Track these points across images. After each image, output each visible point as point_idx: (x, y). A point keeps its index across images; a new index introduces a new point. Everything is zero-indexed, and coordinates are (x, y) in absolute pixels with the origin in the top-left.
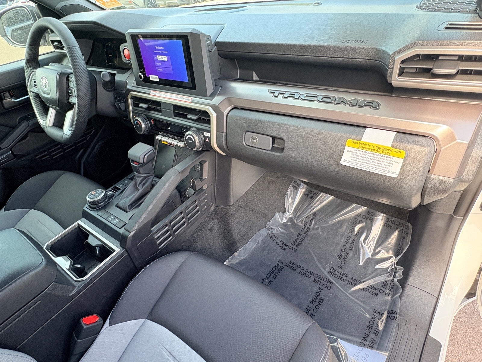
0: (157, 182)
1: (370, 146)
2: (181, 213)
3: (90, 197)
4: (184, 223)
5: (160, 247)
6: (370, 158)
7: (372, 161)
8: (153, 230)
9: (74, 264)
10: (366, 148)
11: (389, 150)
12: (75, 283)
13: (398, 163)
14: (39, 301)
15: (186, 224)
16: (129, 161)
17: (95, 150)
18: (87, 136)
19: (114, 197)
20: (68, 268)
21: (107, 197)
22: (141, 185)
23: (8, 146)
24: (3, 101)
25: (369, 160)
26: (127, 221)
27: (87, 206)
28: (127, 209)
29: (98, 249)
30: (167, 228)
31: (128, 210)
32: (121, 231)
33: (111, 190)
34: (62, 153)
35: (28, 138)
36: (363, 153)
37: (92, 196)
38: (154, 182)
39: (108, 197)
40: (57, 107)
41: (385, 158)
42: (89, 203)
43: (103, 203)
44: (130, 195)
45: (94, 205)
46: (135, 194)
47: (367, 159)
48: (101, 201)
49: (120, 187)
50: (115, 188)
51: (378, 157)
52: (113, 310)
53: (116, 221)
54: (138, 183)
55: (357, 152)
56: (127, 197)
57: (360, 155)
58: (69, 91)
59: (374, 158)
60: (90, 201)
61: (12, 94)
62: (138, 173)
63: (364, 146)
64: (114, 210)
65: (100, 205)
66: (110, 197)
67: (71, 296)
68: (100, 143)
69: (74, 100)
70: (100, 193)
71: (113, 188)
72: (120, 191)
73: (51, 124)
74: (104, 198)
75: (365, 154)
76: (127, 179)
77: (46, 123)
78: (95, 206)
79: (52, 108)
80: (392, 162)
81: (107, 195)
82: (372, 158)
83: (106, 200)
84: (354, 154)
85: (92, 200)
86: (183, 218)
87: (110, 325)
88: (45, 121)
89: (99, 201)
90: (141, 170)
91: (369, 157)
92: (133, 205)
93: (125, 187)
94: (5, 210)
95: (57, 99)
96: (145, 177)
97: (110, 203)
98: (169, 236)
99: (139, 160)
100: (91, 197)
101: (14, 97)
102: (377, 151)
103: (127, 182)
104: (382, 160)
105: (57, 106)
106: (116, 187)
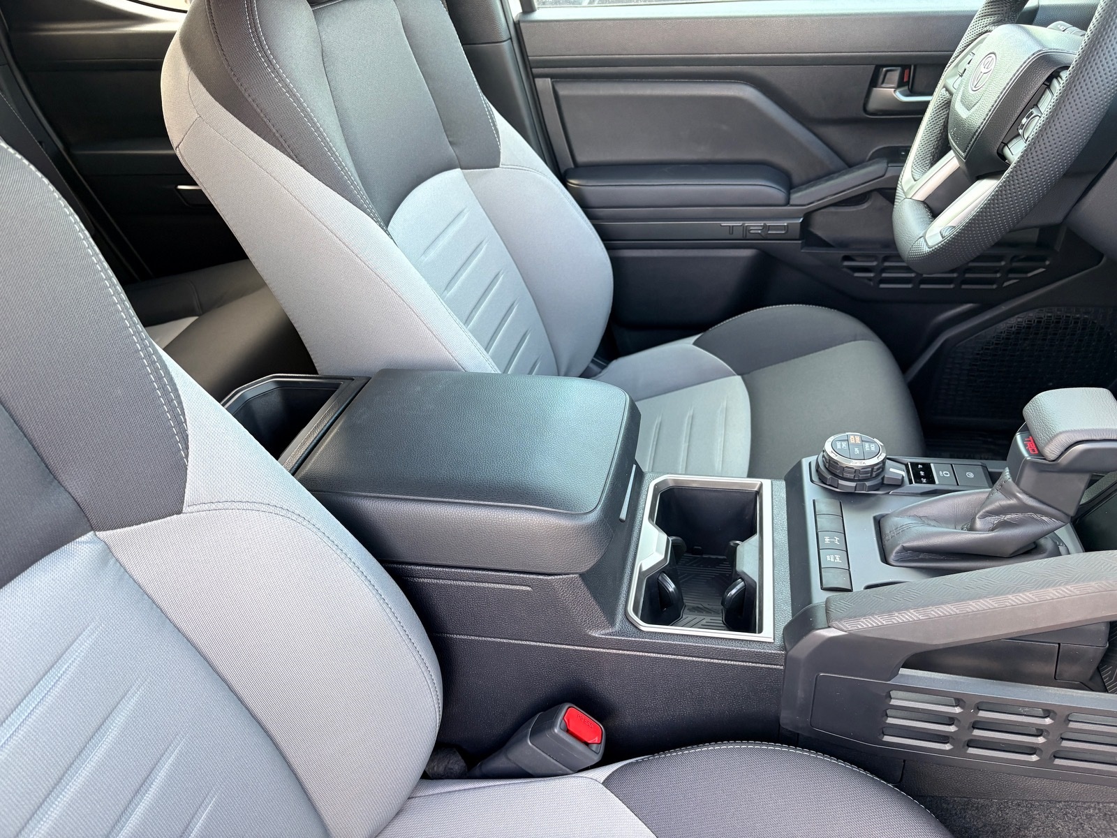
0: (1062, 549)
2: (1047, 713)
3: (838, 444)
4: (1032, 750)
5: (887, 738)
8: (902, 675)
9: (663, 571)
12: (620, 617)
14: (529, 586)
15: (1034, 758)
16: (1017, 421)
17: (1002, 326)
18: (1011, 276)
19: (899, 490)
20: (644, 569)
21: (878, 475)
22: (995, 520)
23: (806, 203)
24: (875, 89)
26: (858, 587)
27: (813, 459)
28: (892, 552)
29: (740, 585)
30: (958, 710)
31: (892, 558)
32: (819, 597)
33: (906, 465)
34: (910, 286)
35: (865, 206)
37: (844, 444)
38: (1047, 543)
39: (880, 477)
40: (963, 154)
42: (823, 456)
43: (853, 484)
44: (939, 520)
45: (830, 473)
46: (954, 533)
48: (851, 476)
49: (938, 474)
50: (921, 469)
52: (639, 759)
53: (832, 560)
54: (987, 509)
56: (924, 519)
58: (1024, 121)
60: (828, 455)
61: (905, 80)
62: (1014, 480)
64: (860, 527)
65: (841, 482)
66: (885, 482)
67: (590, 636)
68: (1031, 315)
69: (1015, 151)
70: (871, 452)
71: (918, 464)
72: (930, 487)
73: (921, 196)
74: (867, 473)
76: (980, 469)
77: (911, 188)
78: (829, 476)
79: (954, 151)
81: (883, 471)
83: (868, 484)
85: (832, 455)
86: (1040, 732)
87: (607, 783)
88: (915, 180)
89: (849, 473)
90: (1029, 475)
92: (921, 556)
93: (951, 488)
94: (696, 343)
95: (977, 131)
96: (1024, 508)
97: (873, 499)
98: (944, 738)
99: (1047, 444)
100: (839, 447)
101: (906, 88)
103: (971, 475)
105: (964, 152)
106: (927, 468)
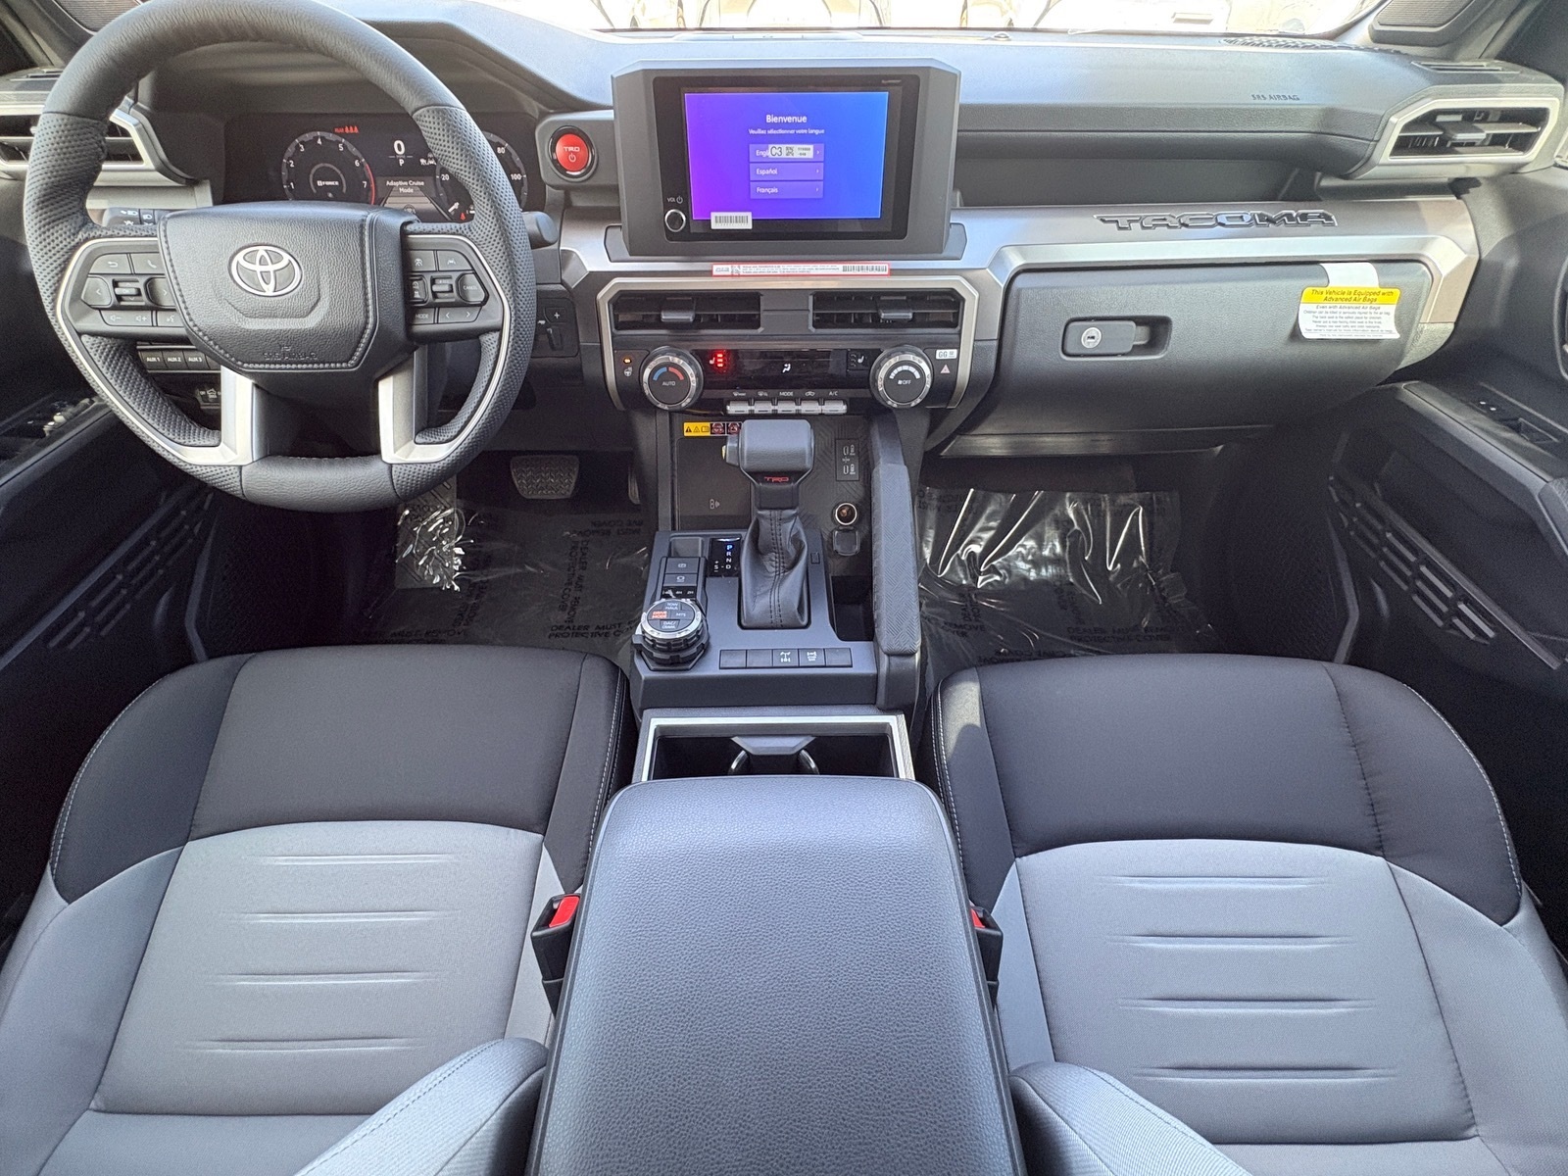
1: (1344, 293)
6: (1344, 316)
7: (1349, 320)
10: (1337, 299)
11: (1374, 294)
13: (1388, 314)
25: (1344, 320)
36: (1332, 309)
41: (1368, 310)
47: (1341, 320)
51: (1357, 311)
55: (1322, 310)
57: (1327, 315)
59: (1351, 315)
63: (1334, 296)
75: (1335, 310)
80: (1378, 315)
82: (1347, 315)
84: (1316, 315)
91: (1342, 315)
102: (1355, 300)
104: (1363, 315)
